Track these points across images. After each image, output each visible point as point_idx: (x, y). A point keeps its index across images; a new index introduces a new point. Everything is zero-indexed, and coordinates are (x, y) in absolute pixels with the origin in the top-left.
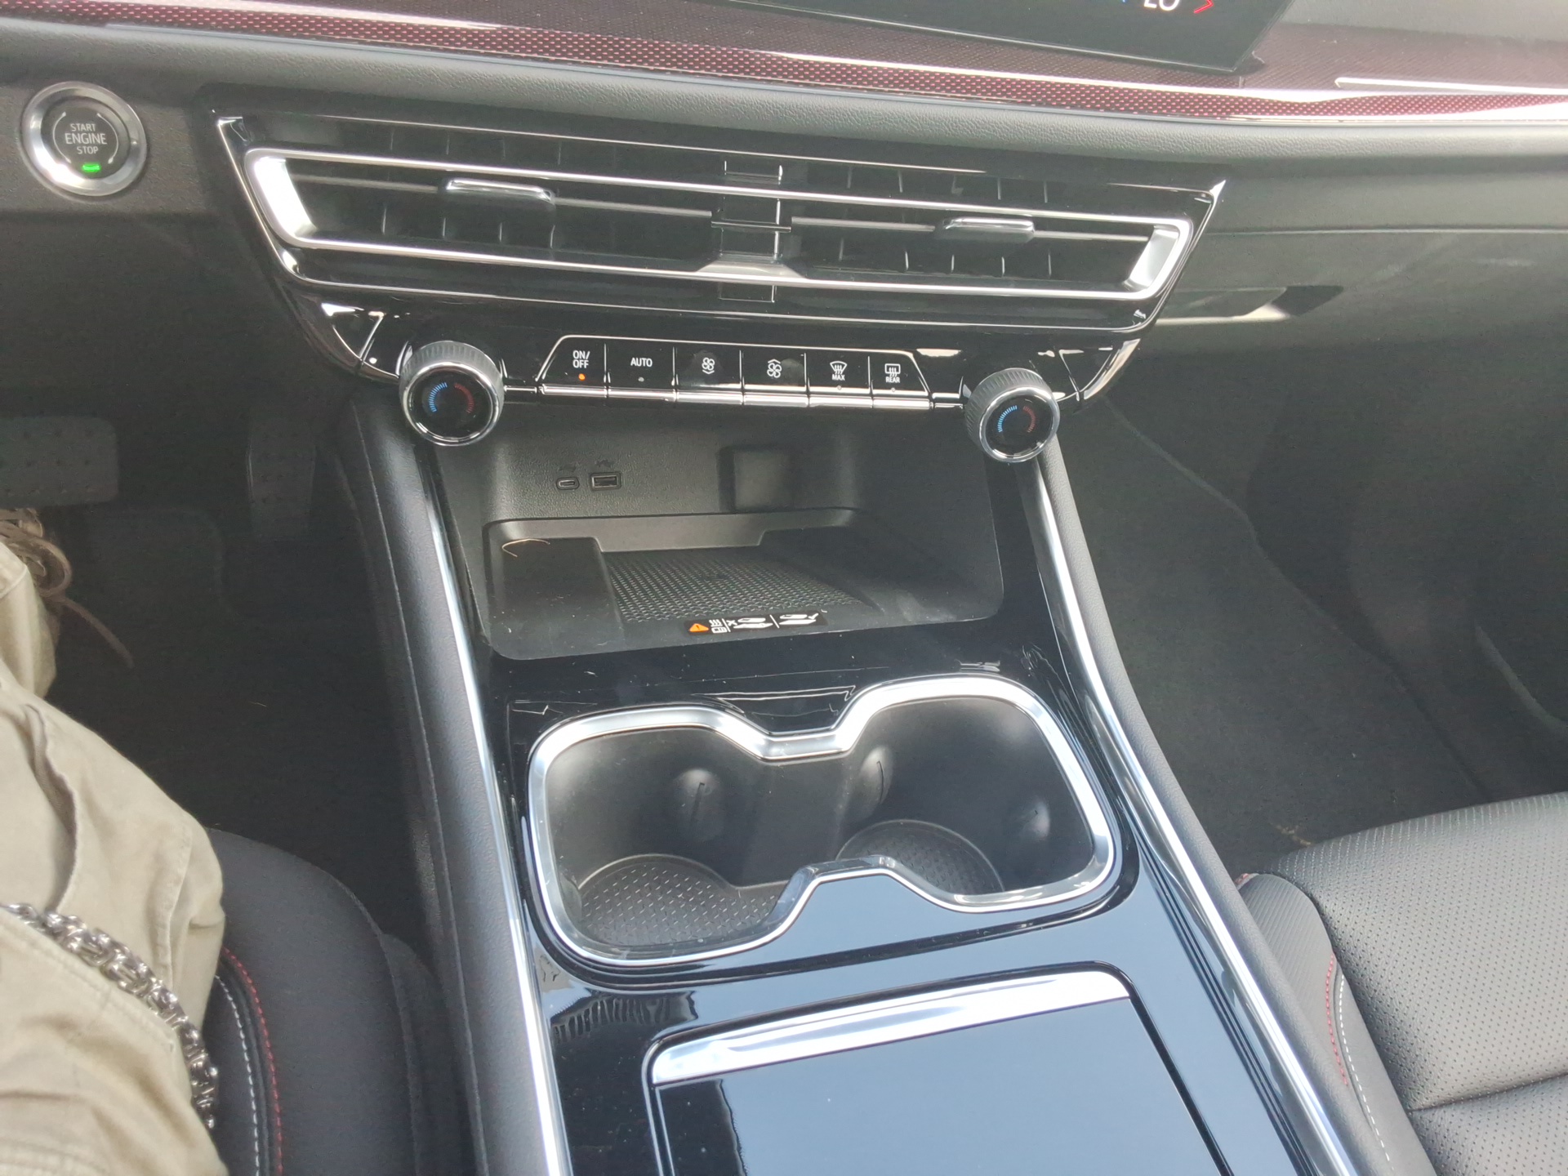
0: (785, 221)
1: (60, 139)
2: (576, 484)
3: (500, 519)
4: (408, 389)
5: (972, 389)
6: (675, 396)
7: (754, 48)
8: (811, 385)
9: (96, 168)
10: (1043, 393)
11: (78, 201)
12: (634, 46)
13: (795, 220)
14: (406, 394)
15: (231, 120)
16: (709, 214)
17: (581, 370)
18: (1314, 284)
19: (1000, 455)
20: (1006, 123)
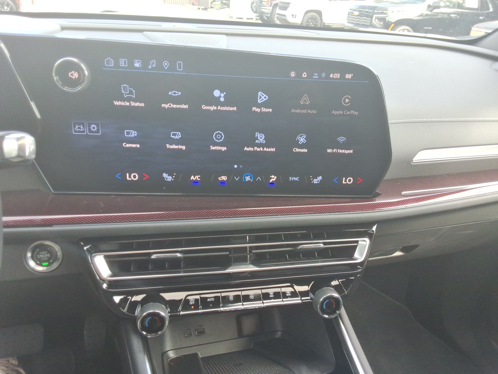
0: (250, 252)
1: (37, 257)
2: (190, 335)
3: (167, 350)
4: (140, 320)
5: (314, 294)
6: (222, 309)
7: (237, 209)
8: (264, 300)
9: (47, 264)
10: (336, 295)
11: (41, 274)
12: (204, 212)
13: (253, 251)
14: (139, 321)
15: (88, 247)
16: (228, 253)
17: (192, 305)
18: (410, 245)
19: (326, 316)
20: (310, 219)
